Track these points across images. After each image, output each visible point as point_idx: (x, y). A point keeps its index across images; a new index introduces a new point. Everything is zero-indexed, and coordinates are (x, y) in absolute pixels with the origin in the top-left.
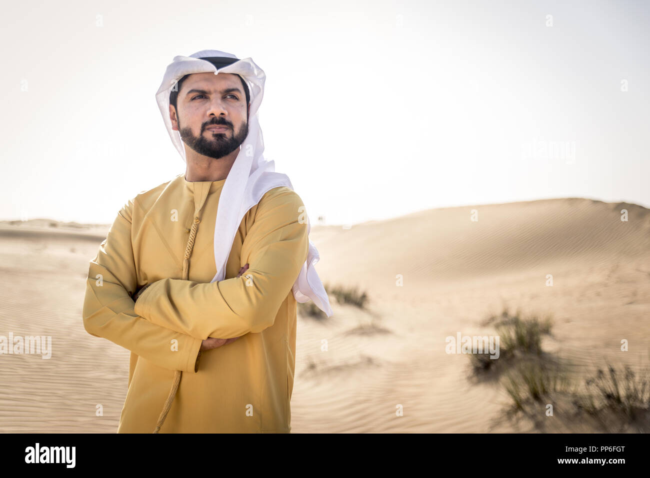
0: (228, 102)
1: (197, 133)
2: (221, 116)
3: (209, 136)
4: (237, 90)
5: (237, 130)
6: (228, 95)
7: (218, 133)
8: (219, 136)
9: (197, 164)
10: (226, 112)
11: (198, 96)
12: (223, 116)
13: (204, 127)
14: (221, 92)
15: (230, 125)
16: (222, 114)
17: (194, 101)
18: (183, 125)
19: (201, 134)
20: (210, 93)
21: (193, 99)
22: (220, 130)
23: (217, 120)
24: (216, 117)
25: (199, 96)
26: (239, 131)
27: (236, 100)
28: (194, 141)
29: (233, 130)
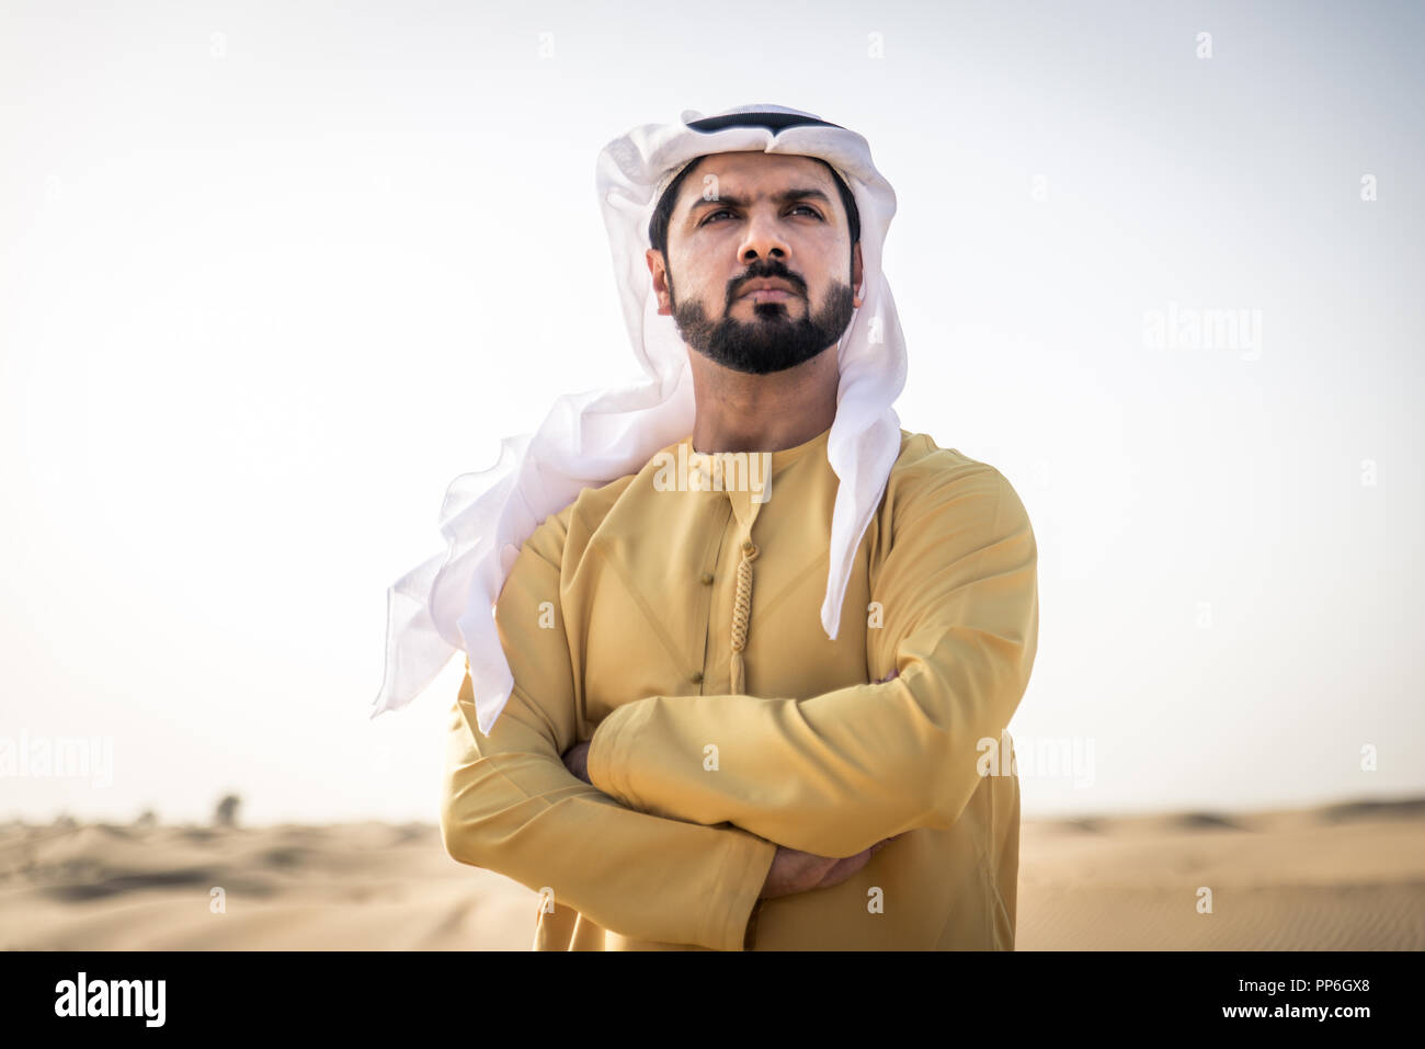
0: (795, 225)
1: (714, 310)
2: (773, 256)
3: (745, 313)
4: (818, 194)
5: (818, 300)
6: (795, 206)
7: (769, 301)
8: (770, 311)
9: (724, 400)
10: (787, 248)
11: (715, 215)
12: (780, 259)
13: (734, 292)
14: (774, 199)
15: (800, 286)
16: (778, 252)
17: (706, 226)
18: (684, 294)
19: (727, 313)
20: (748, 203)
21: (704, 223)
22: (772, 294)
23: (763, 268)
24: (760, 261)
25: (719, 213)
26: (823, 305)
27: (817, 221)
28: (708, 334)
29: (806, 300)
